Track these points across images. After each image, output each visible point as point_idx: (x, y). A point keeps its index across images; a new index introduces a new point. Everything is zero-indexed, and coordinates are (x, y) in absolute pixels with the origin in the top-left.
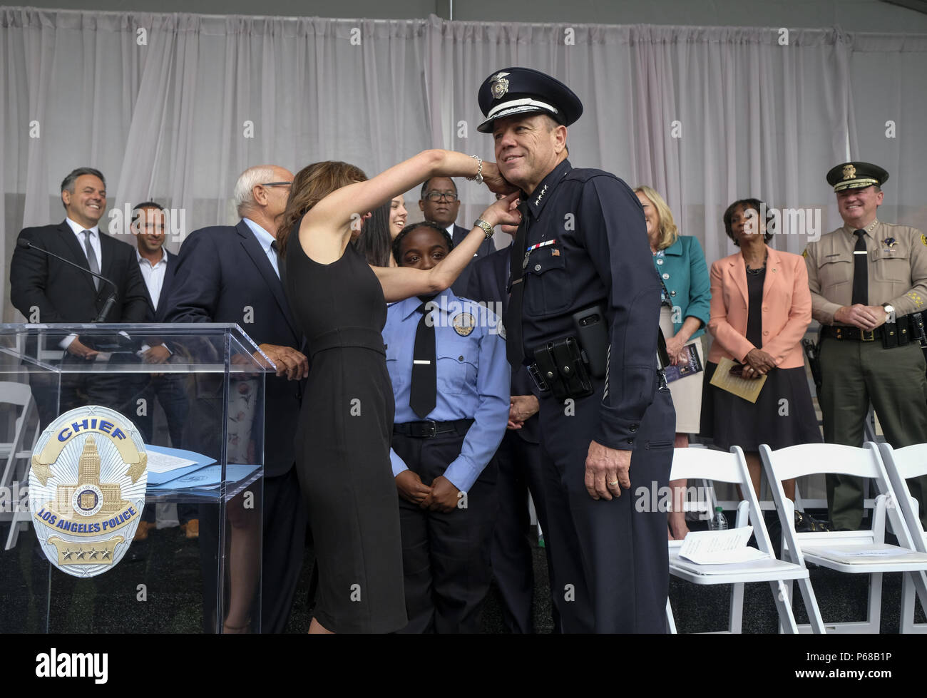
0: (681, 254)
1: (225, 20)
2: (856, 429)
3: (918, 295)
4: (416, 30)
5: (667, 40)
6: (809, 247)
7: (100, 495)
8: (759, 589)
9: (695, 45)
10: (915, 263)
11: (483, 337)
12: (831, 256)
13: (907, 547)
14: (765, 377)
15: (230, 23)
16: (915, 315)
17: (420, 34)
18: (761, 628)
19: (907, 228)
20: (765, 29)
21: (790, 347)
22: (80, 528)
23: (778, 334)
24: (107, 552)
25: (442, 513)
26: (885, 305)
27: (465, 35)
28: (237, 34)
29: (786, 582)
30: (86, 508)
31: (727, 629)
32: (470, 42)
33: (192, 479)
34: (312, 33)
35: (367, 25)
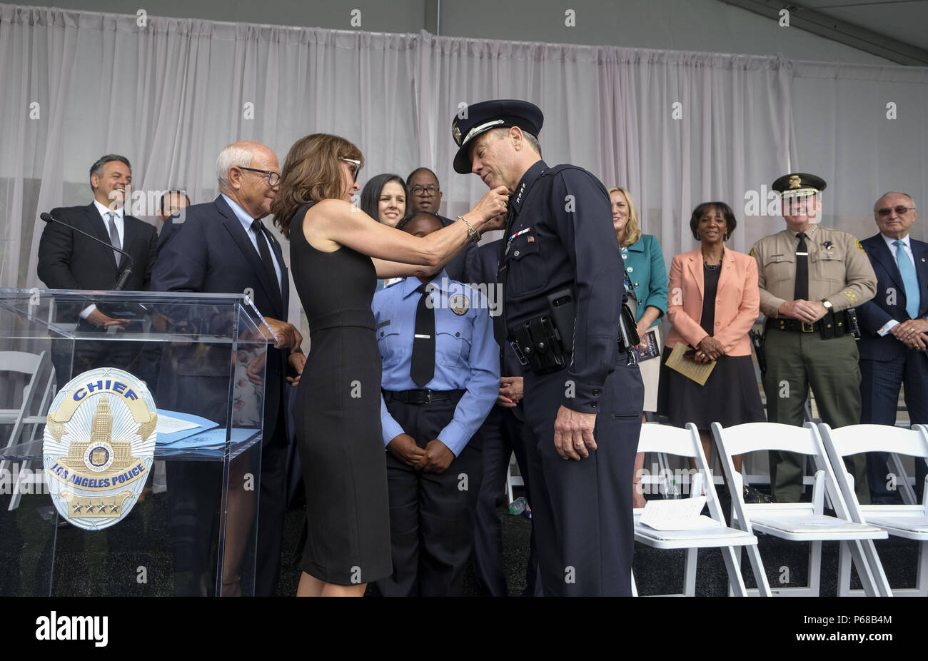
0: (642, 250)
1: (235, 27)
2: (797, 412)
3: (853, 293)
4: (408, 43)
5: (631, 61)
6: (756, 247)
7: (111, 452)
8: (710, 555)
9: (655, 66)
10: (849, 265)
11: (476, 317)
12: (776, 256)
13: (844, 518)
14: (714, 363)
15: (240, 29)
16: (849, 310)
17: (412, 47)
18: (712, 591)
19: (843, 234)
20: (717, 55)
21: (738, 337)
22: (90, 483)
23: (729, 325)
24: (115, 506)
25: (435, 473)
26: (824, 301)
27: (451, 49)
28: (246, 40)
29: (735, 547)
30: (97, 463)
31: (681, 593)
32: (457, 56)
33: (197, 440)
34: (314, 42)
35: (364, 37)
